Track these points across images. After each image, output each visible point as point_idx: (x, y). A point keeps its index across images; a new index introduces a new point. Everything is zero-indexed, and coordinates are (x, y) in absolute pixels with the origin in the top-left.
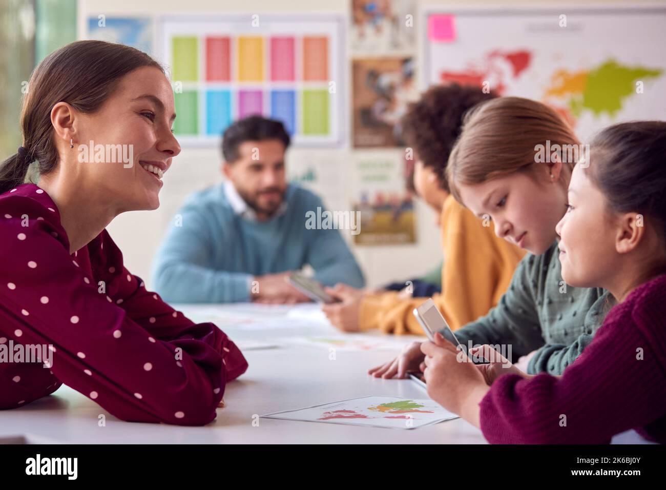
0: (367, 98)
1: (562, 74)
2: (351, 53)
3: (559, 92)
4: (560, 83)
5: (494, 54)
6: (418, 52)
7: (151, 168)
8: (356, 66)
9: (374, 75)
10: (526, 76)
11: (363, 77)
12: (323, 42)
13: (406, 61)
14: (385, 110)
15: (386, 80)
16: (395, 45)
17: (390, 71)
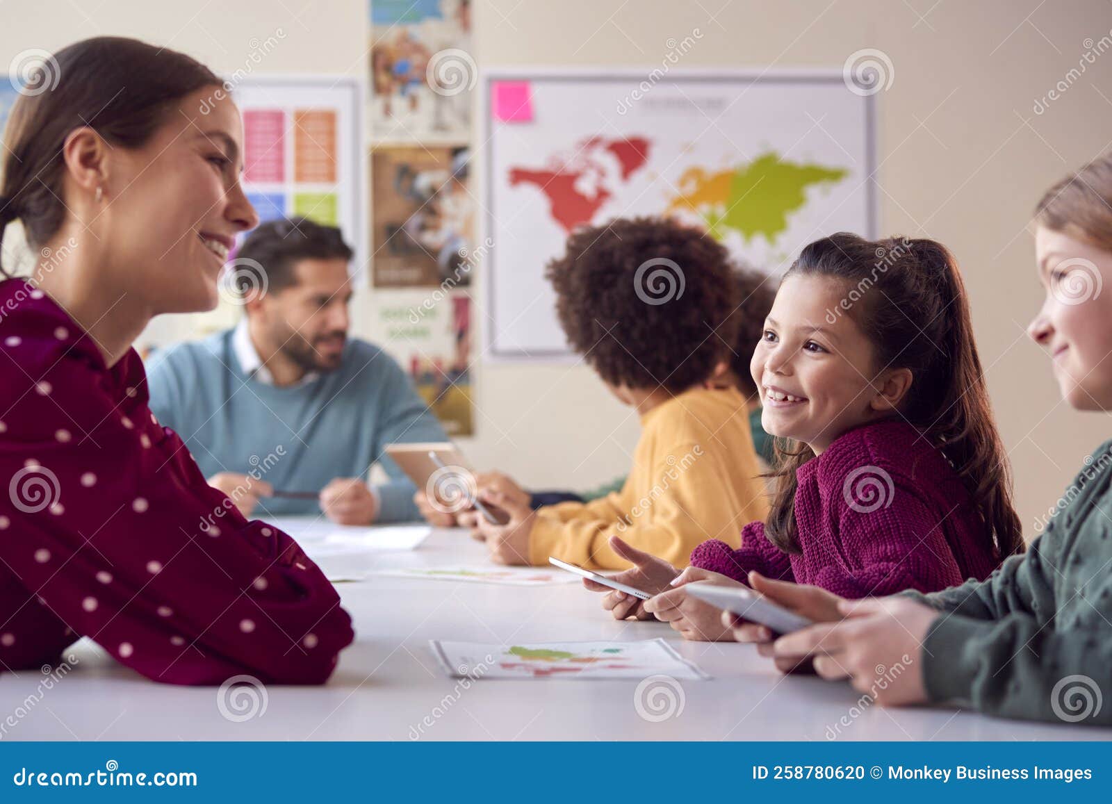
0: (396, 207)
1: (695, 173)
2: (368, 140)
3: (690, 202)
4: (691, 187)
5: (594, 142)
6: (476, 137)
7: (215, 244)
8: (378, 158)
9: (407, 173)
10: (639, 177)
11: (389, 174)
12: (330, 118)
13: (457, 151)
14: (423, 228)
15: (424, 181)
16: (440, 127)
17: (432, 167)
